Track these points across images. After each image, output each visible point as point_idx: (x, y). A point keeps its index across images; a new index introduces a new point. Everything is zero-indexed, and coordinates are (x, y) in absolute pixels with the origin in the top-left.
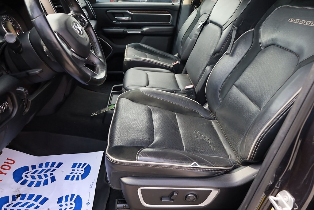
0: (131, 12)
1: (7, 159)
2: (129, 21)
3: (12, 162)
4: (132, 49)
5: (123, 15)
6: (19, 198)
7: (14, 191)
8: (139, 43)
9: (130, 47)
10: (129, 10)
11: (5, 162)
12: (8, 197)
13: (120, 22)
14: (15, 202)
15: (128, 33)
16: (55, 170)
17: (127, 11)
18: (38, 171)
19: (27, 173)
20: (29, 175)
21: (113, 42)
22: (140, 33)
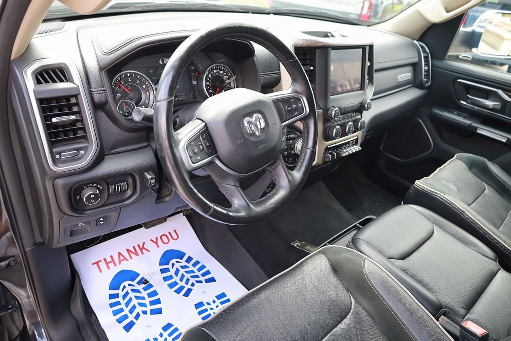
0: (506, 94)
1: (175, 231)
2: (493, 110)
3: (175, 236)
4: (464, 165)
5: (487, 95)
6: (144, 286)
7: (148, 273)
8: (486, 160)
9: (461, 159)
10: (503, 90)
11: (169, 233)
12: (138, 275)
13: (476, 108)
14: (137, 287)
15: (478, 131)
16: (201, 282)
17: (500, 92)
18: (188, 267)
19: (177, 262)
20: (177, 265)
21: (442, 137)
22: (504, 141)
